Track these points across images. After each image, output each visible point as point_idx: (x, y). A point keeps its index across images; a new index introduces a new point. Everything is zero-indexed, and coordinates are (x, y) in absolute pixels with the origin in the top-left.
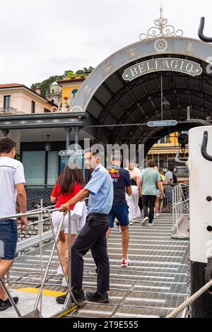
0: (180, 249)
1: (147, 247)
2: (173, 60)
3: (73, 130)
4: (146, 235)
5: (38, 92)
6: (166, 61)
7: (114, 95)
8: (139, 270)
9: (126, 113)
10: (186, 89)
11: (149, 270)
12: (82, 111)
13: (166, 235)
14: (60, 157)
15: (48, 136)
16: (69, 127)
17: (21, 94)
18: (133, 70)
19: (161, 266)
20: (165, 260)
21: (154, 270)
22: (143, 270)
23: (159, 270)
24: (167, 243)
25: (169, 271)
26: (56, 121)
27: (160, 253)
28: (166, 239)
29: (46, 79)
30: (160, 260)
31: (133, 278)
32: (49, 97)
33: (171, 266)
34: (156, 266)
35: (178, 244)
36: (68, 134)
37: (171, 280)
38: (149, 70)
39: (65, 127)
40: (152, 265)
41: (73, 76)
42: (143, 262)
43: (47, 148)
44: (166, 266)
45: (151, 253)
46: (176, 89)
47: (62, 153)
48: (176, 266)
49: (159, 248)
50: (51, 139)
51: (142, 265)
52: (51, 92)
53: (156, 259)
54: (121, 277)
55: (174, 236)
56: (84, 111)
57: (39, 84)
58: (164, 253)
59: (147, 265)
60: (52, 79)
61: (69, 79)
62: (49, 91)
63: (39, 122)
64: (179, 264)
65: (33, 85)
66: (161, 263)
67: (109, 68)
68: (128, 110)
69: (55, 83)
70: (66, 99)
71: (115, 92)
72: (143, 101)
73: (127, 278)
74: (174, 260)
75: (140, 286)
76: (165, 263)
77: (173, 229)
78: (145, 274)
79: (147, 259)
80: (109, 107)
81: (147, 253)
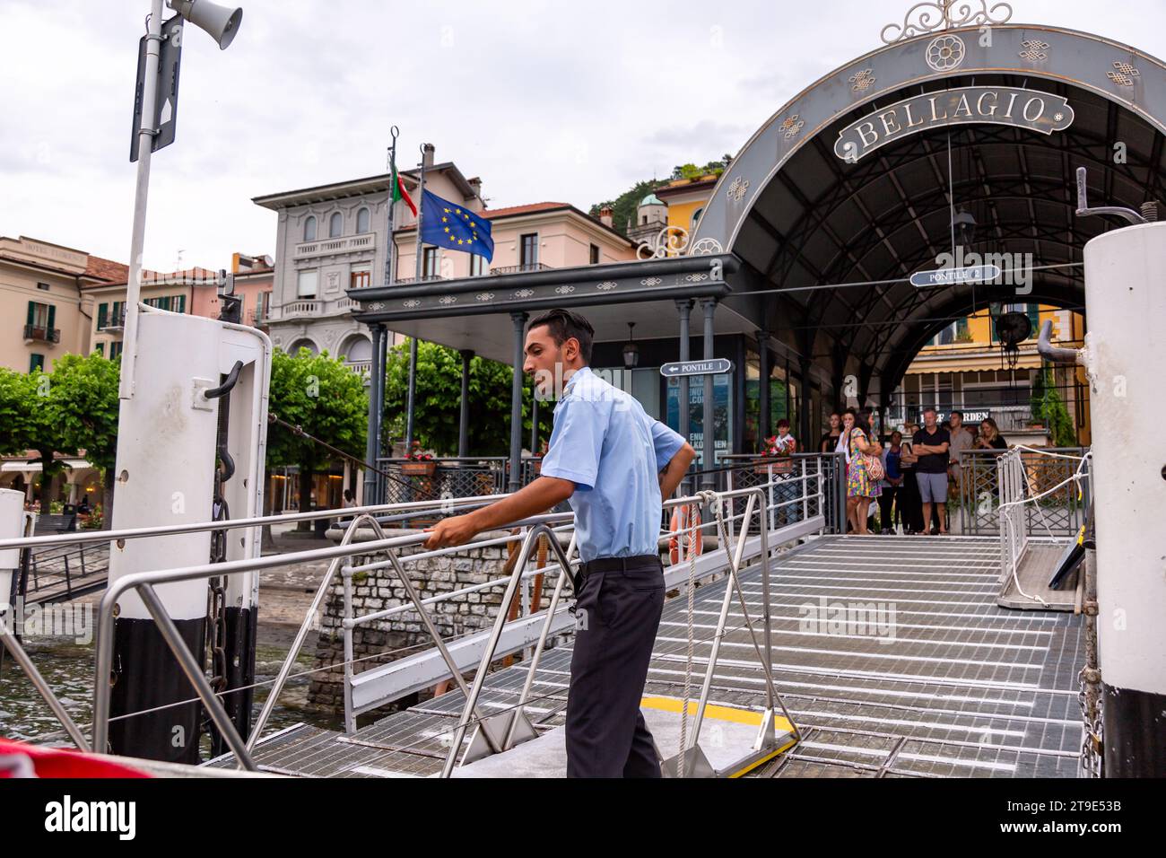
0: (1030, 640)
1: (927, 634)
2: (984, 92)
3: (697, 306)
4: (917, 596)
5: (606, 220)
6: (962, 96)
7: (809, 207)
8: (907, 702)
9: (844, 256)
10: (1021, 182)
11: (937, 704)
12: (721, 250)
13: (979, 599)
14: (663, 380)
15: (632, 325)
16: (687, 299)
17: (563, 229)
18: (866, 129)
19: (976, 692)
20: (986, 673)
21: (954, 705)
22: (920, 703)
23: (971, 706)
24: (986, 623)
25: (1005, 709)
26: (651, 284)
27: (968, 653)
28: (983, 610)
29: (627, 190)
30: (972, 672)
31: (889, 729)
32: (636, 235)
33: (1011, 695)
34: (962, 691)
35: (1023, 625)
36: (683, 317)
37: (1015, 741)
38: (912, 126)
39: (676, 297)
40: (947, 690)
41: (695, 175)
42: (917, 678)
43: (630, 357)
44: (994, 693)
45: (941, 652)
46: (991, 183)
47: (670, 370)
48: (1026, 696)
49: (964, 636)
50: (640, 335)
51: (917, 687)
52: (640, 222)
53: (957, 671)
54: (853, 725)
55: (1006, 601)
56: (728, 251)
57: (609, 203)
58: (981, 654)
59: (930, 688)
60: (643, 190)
61: (685, 182)
62: (635, 220)
63: (607, 288)
64: (1035, 688)
65: (595, 209)
66: (974, 683)
67: (794, 130)
68: (851, 248)
69: (651, 198)
70: (679, 234)
71: (812, 197)
72: (895, 220)
73: (871, 727)
74: (1017, 676)
75: (916, 757)
76: (990, 684)
77: (1002, 578)
78: (928, 718)
79: (928, 669)
80: (796, 243)
81: (928, 651)
